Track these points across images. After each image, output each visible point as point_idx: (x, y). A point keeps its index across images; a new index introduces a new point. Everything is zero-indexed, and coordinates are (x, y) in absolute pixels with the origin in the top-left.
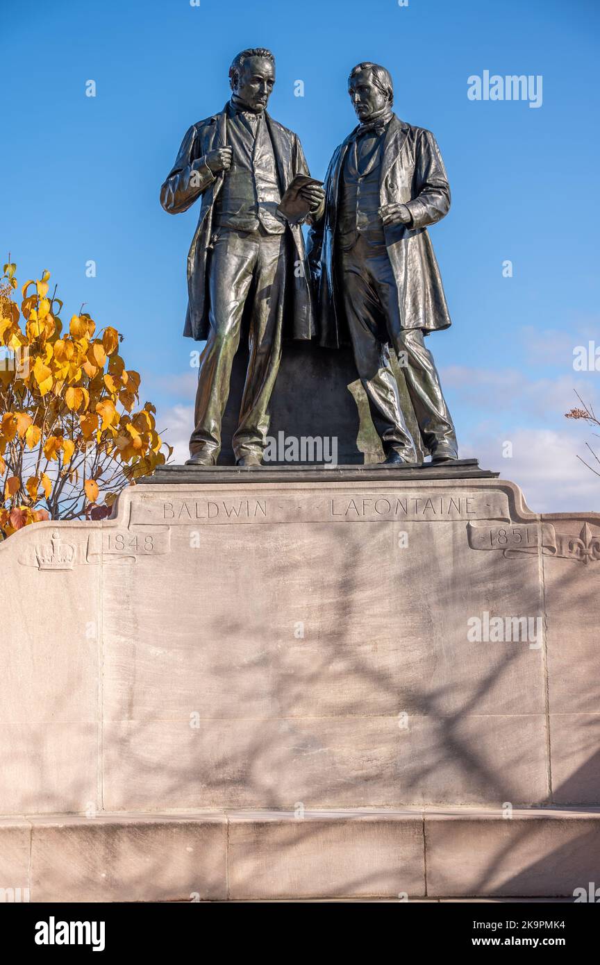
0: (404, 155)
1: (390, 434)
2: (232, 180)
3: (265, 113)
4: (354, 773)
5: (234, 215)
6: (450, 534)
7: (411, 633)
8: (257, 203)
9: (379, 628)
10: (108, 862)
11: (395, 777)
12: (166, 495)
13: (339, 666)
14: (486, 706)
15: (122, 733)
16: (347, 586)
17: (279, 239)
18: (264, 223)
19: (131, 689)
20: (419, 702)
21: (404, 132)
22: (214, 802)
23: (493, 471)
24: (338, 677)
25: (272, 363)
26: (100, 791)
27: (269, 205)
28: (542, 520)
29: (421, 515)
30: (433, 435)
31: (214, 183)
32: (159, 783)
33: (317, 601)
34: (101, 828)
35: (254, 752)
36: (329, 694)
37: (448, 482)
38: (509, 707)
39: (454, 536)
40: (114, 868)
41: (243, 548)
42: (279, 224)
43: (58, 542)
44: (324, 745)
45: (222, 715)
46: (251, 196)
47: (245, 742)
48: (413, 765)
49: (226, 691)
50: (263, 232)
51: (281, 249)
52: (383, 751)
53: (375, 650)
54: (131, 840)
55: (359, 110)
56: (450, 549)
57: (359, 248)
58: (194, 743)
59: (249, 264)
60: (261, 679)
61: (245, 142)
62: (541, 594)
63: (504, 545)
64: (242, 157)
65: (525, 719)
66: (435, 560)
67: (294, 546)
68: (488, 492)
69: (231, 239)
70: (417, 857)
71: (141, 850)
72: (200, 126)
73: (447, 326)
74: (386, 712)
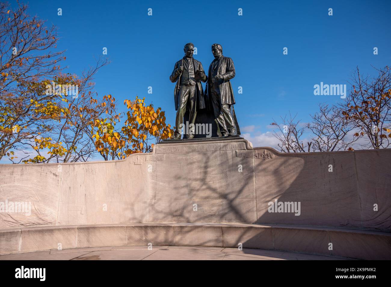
0: (224, 64)
1: (223, 130)
2: (184, 73)
3: (193, 58)
4: (208, 214)
5: (184, 81)
6: (231, 154)
7: (222, 178)
8: (189, 78)
9: (214, 177)
10: (145, 235)
11: (218, 215)
12: (164, 146)
13: (204, 187)
14: (240, 197)
15: (153, 203)
16: (206, 167)
17: (195, 86)
18: (190, 82)
19: (155, 193)
20: (224, 196)
21: (224, 58)
22: (175, 221)
23: (242, 137)
24: (204, 190)
25: (194, 115)
26: (147, 217)
27: (192, 78)
28: (254, 149)
29: (224, 149)
30: (230, 129)
31: (180, 74)
32: (161, 216)
33: (199, 171)
34: (143, 227)
35: (184, 208)
36: (203, 194)
37: (231, 141)
38: (246, 197)
39: (232, 154)
40: (147, 237)
41: (182, 158)
42: (194, 82)
43: (139, 158)
44: (201, 207)
45: (176, 199)
46: (187, 76)
47: (182, 205)
48: (223, 212)
49: (178, 193)
50: (190, 84)
51: (195, 88)
52: (215, 209)
53: (213, 183)
54: (151, 230)
55: (214, 55)
56: (231, 157)
57: (214, 87)
58: (170, 206)
59: (188, 92)
60: (185, 190)
61: (187, 64)
62: (254, 168)
63: (244, 156)
64: (186, 68)
65: (250, 200)
66: (228, 160)
67: (194, 158)
68: (240, 143)
69: (183, 87)
70: (220, 236)
71: (153, 232)
72: (177, 62)
73: (235, 103)
74: (216, 198)
